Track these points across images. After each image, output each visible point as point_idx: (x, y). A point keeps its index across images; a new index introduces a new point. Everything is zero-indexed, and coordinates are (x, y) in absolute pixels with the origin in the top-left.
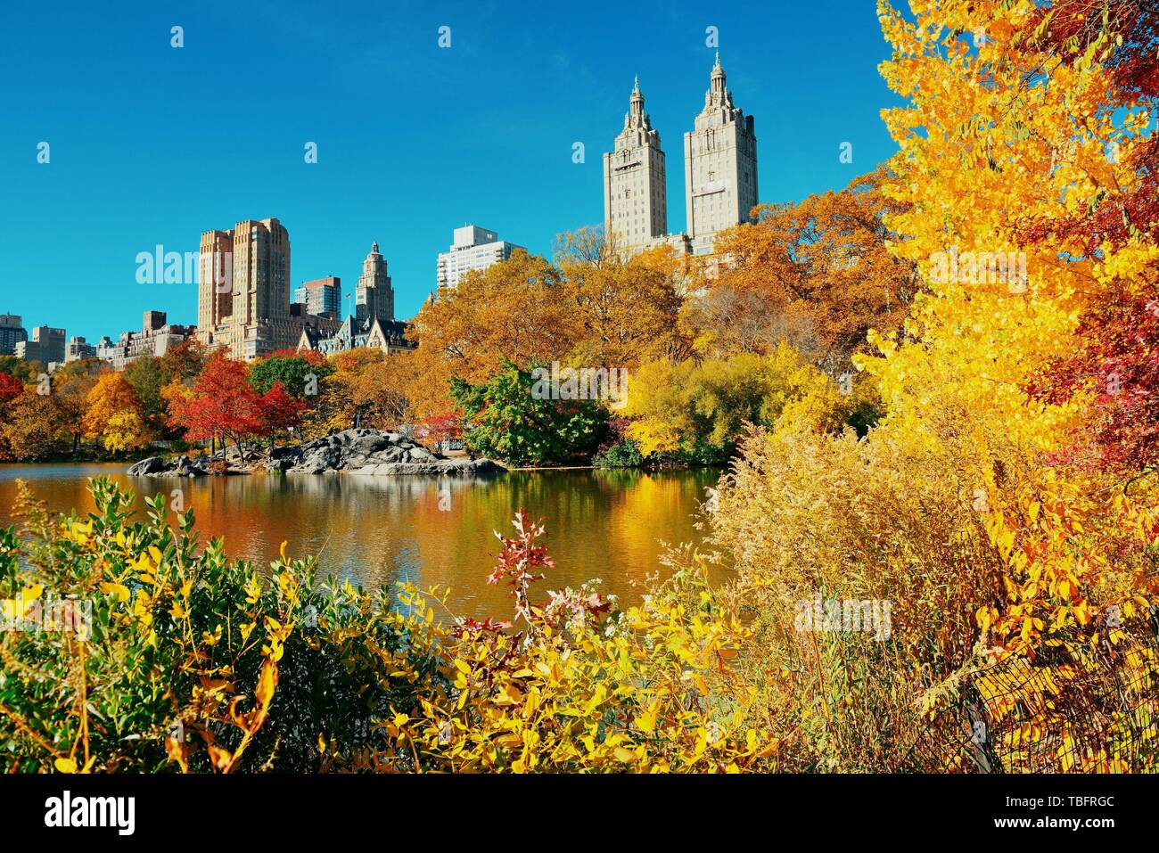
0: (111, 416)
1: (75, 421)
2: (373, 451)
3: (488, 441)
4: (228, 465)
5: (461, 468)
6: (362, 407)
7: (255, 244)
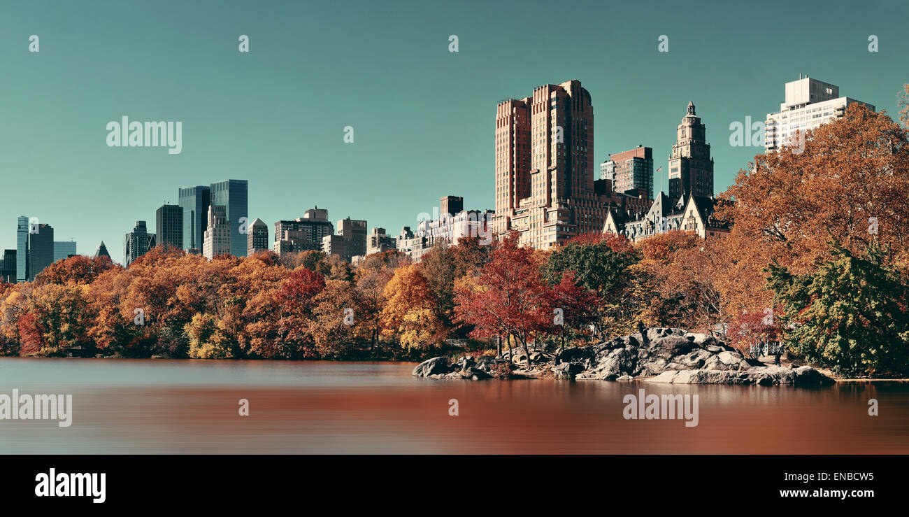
0: (406, 312)
1: (373, 317)
2: (675, 355)
3: (812, 345)
4: (514, 367)
5: (778, 377)
6: (671, 301)
7: (554, 112)
